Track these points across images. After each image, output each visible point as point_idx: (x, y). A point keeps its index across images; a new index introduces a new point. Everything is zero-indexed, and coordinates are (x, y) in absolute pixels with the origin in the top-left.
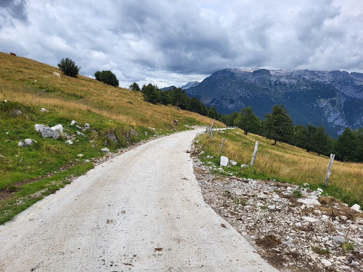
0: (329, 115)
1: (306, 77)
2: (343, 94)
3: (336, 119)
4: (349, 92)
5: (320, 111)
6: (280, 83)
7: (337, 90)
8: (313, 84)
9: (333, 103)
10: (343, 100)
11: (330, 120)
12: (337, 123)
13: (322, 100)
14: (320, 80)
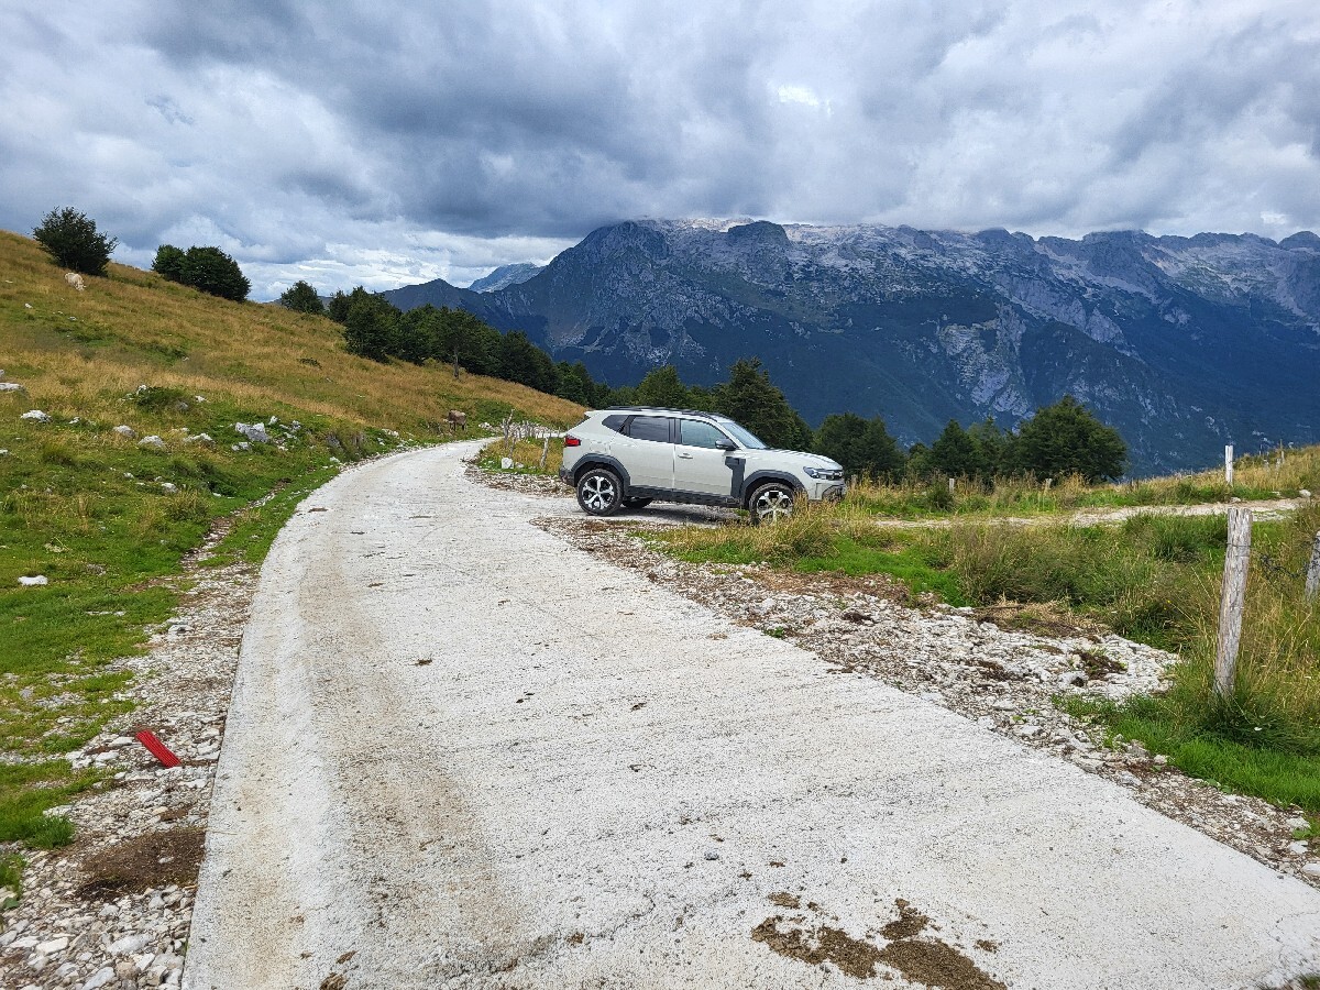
0: (975, 382)
1: (903, 252)
2: (1017, 309)
3: (999, 393)
4: (1037, 302)
5: (949, 366)
6: (822, 271)
7: (1000, 298)
8: (924, 276)
9: (988, 339)
10: (1018, 331)
11: (980, 396)
12: (1002, 405)
13: (953, 329)
14: (947, 263)
